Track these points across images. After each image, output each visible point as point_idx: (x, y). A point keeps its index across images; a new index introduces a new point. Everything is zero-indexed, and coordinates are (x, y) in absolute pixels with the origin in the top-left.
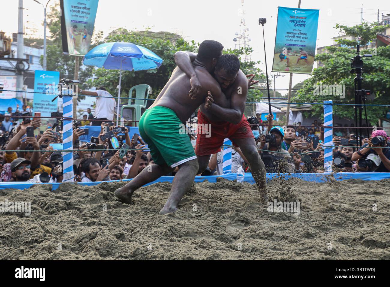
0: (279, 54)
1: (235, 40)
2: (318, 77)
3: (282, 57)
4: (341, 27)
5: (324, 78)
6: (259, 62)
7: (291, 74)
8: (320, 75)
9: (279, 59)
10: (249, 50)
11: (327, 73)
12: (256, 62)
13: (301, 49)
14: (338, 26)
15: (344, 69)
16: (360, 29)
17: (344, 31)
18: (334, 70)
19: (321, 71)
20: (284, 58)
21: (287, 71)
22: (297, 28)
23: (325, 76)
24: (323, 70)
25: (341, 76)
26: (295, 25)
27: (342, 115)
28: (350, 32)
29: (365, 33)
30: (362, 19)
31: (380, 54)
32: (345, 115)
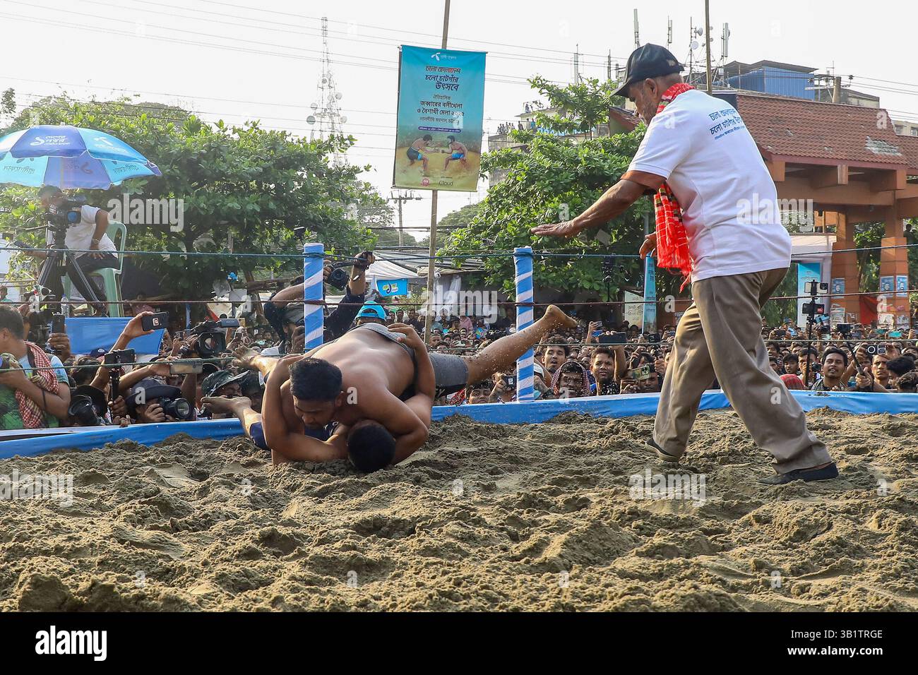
0: (406, 150)
1: (311, 120)
3: (413, 156)
6: (367, 168)
7: (435, 192)
9: (408, 160)
10: (346, 142)
12: (362, 169)
13: (452, 138)
20: (417, 158)
21: (425, 186)
22: (441, 91)
26: (438, 86)
27: (544, 280)
29: (589, 103)
30: (579, 76)
31: (617, 151)
32: (551, 282)
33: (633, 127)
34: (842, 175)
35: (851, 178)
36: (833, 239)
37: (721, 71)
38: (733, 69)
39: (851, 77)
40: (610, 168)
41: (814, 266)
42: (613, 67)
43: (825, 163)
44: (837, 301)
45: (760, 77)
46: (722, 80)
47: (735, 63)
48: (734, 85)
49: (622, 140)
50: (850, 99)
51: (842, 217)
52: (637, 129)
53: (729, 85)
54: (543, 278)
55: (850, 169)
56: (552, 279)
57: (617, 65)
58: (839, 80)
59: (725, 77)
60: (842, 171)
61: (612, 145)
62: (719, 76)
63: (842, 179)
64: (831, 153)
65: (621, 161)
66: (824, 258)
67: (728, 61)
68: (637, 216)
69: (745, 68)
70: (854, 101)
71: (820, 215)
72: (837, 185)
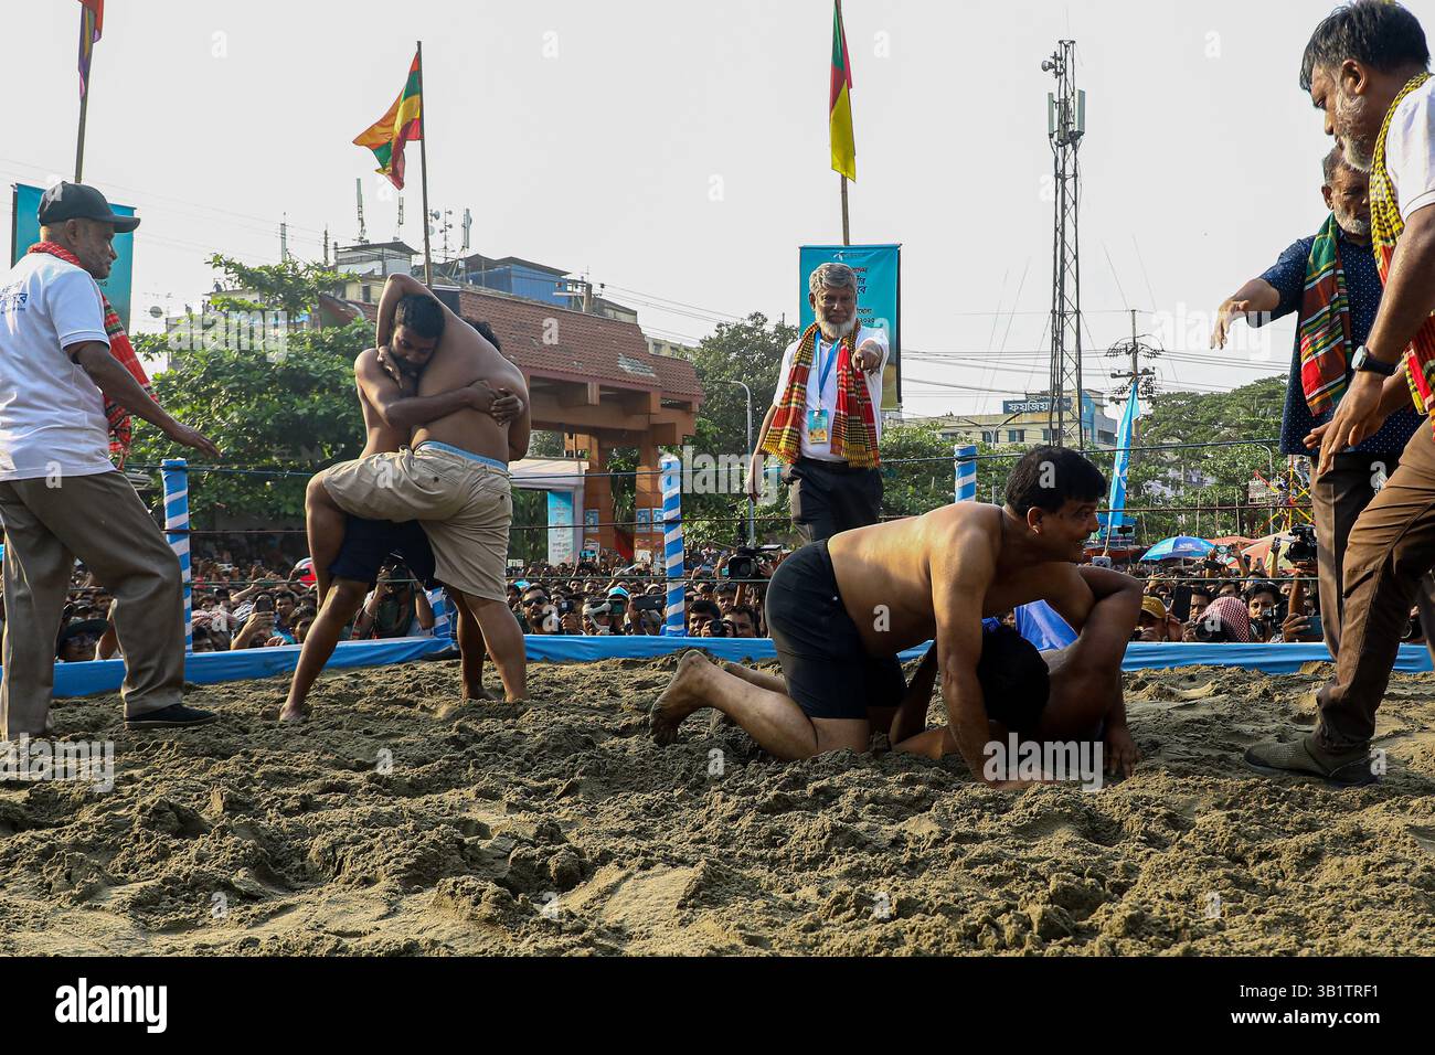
2: (167, 398)
4: (228, 264)
5: (185, 402)
8: (171, 393)
11: (193, 389)
14: (217, 261)
15: (240, 380)
16: (279, 274)
17: (235, 276)
18: (212, 382)
19: (174, 383)
23: (187, 396)
24: (180, 379)
25: (231, 399)
27: (236, 504)
28: (250, 278)
30: (285, 250)
31: (329, 349)
32: (244, 506)
33: (349, 320)
34: (593, 395)
35: (602, 398)
36: (585, 465)
37: (461, 265)
38: (475, 262)
39: (602, 286)
40: (317, 368)
41: (565, 495)
42: (331, 246)
43: (574, 379)
44: (591, 535)
45: (507, 276)
46: (463, 274)
47: (477, 256)
48: (477, 281)
49: (335, 335)
50: (606, 310)
51: (595, 441)
52: (353, 323)
53: (471, 282)
54: (233, 501)
55: (602, 388)
56: (247, 503)
57: (336, 244)
58: (589, 287)
59: (467, 272)
60: (592, 391)
61: (324, 342)
62: (459, 271)
63: (592, 397)
64: (581, 369)
65: (333, 361)
66: (576, 487)
67: (469, 253)
68: (352, 431)
69: (490, 263)
70: (610, 313)
71: (571, 437)
72: (587, 404)
